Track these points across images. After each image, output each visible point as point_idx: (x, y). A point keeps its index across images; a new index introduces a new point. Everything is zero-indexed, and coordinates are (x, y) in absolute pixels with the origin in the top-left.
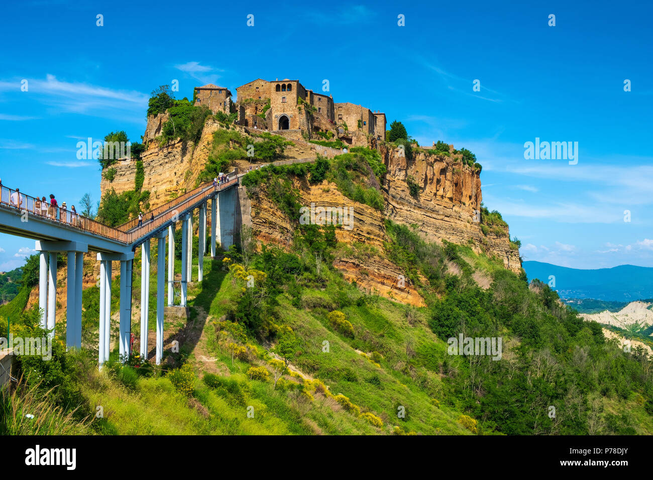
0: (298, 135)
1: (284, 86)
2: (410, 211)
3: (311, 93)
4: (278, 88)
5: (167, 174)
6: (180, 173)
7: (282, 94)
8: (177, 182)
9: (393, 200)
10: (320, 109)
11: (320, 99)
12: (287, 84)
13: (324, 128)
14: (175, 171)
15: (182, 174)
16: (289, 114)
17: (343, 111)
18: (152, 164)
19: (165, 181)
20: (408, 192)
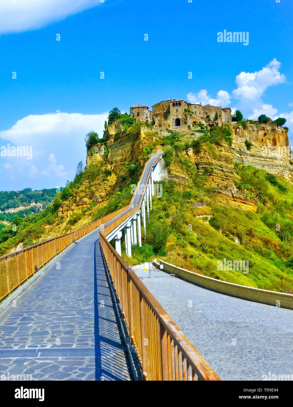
0: (186, 128)
1: (177, 104)
2: (246, 158)
3: (191, 104)
4: (174, 105)
5: (120, 151)
6: (127, 151)
7: (176, 107)
8: (126, 155)
9: (237, 153)
10: (195, 112)
11: (195, 107)
12: (178, 103)
13: (198, 121)
14: (124, 150)
15: (128, 152)
16: (180, 117)
17: (208, 111)
18: (112, 147)
19: (119, 155)
20: (245, 148)
